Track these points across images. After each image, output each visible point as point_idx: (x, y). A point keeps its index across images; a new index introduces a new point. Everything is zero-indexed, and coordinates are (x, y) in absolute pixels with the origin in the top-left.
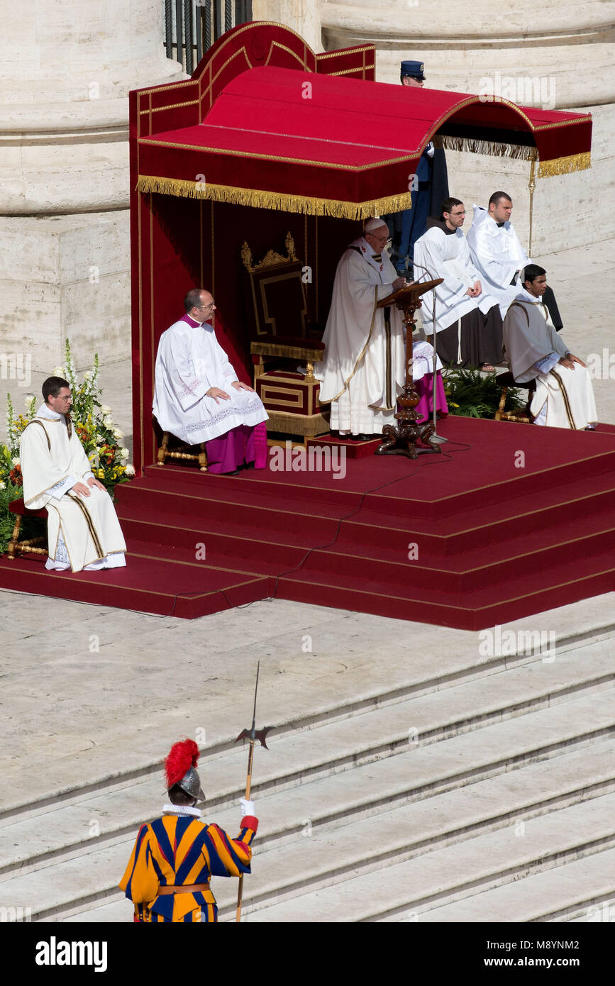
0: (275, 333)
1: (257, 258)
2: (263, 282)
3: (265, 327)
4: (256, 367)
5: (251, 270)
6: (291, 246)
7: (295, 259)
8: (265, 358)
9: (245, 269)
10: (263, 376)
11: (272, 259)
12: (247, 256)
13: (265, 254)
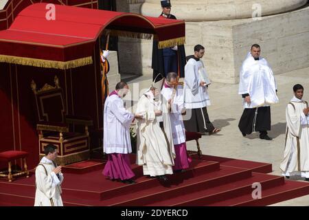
0: (48, 120)
1: (39, 87)
2: (41, 98)
3: (42, 117)
4: (40, 135)
5: (36, 93)
6: (57, 82)
7: (59, 87)
8: (43, 131)
9: (33, 93)
10: (43, 139)
11: (47, 87)
12: (34, 87)
13: (43, 85)
